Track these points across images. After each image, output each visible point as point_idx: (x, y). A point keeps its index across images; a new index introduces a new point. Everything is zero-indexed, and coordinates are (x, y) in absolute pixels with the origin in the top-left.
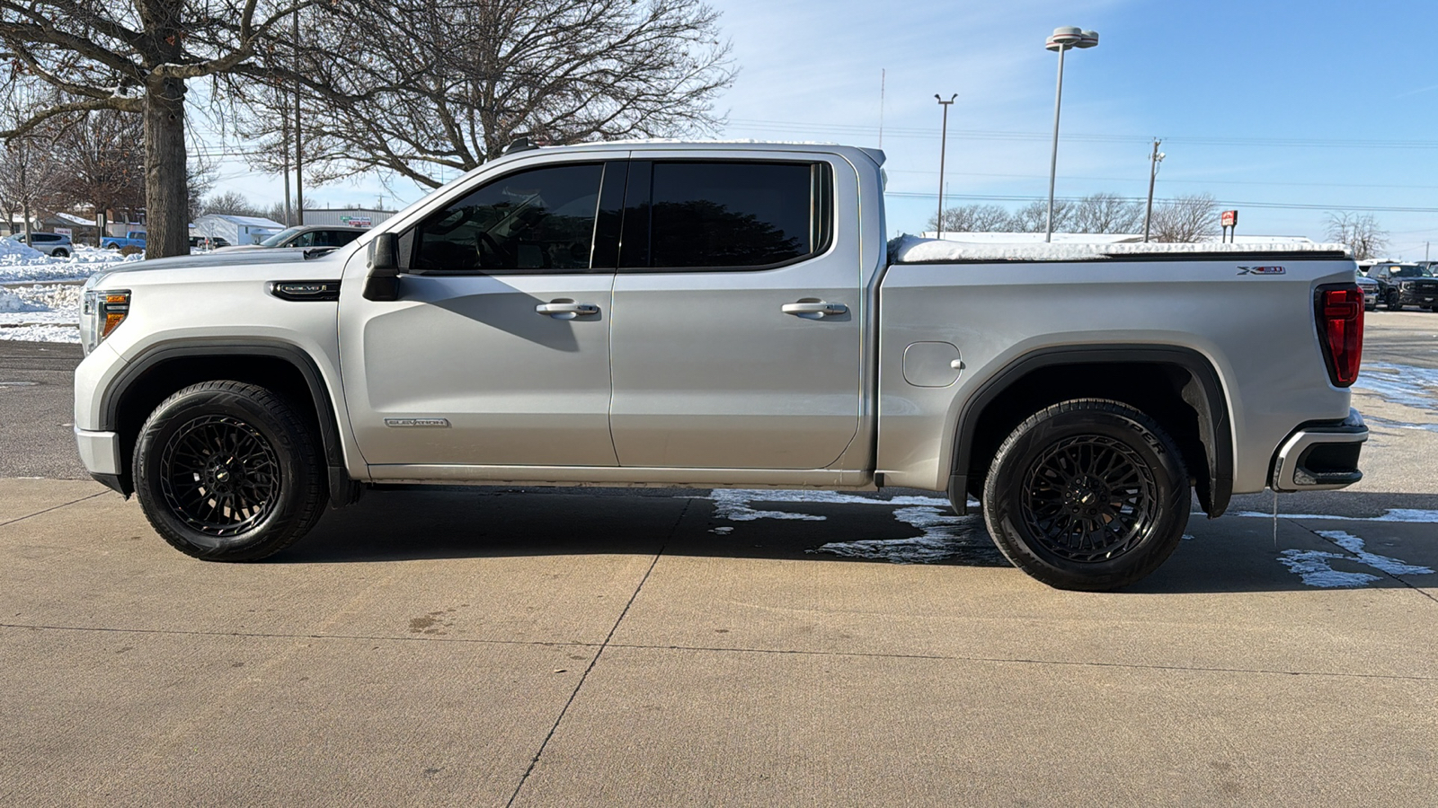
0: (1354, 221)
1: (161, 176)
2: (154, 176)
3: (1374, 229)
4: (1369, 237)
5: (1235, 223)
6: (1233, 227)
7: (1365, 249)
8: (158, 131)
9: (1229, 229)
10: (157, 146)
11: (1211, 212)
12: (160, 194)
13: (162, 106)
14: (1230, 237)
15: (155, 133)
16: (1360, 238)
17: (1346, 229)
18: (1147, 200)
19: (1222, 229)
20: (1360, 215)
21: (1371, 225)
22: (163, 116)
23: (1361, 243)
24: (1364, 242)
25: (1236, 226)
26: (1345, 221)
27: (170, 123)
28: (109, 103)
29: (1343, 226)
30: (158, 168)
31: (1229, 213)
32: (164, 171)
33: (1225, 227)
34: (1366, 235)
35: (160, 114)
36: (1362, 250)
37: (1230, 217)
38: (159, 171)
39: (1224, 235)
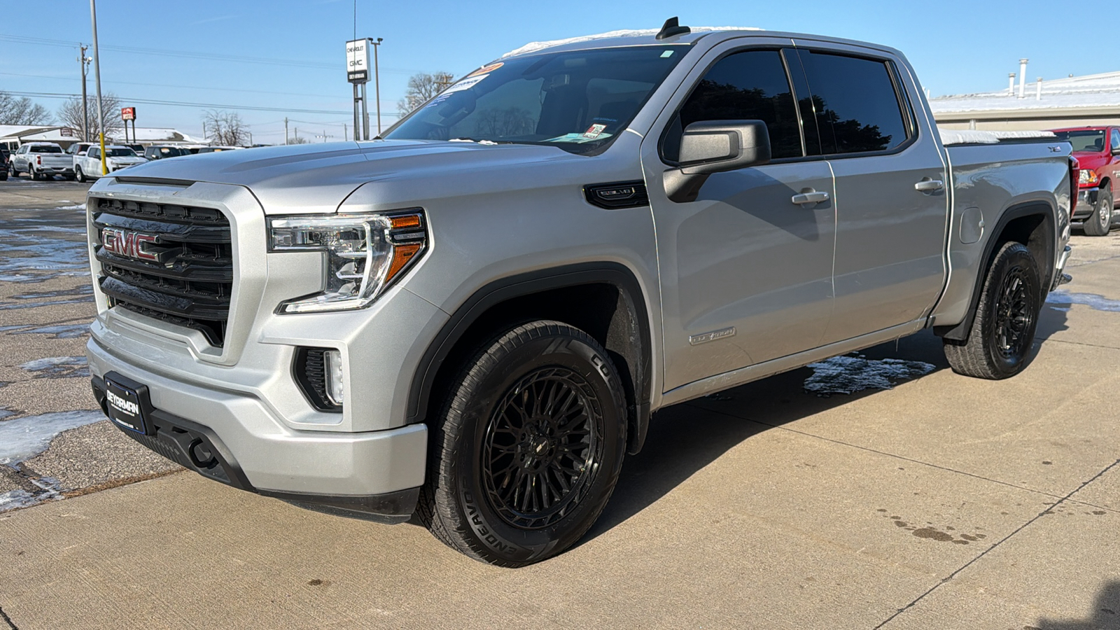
0: (224, 117)
3: (239, 123)
4: (237, 129)
5: (135, 118)
6: (133, 120)
7: (235, 138)
9: (130, 122)
11: (116, 108)
14: (132, 130)
16: (230, 130)
17: (219, 123)
18: (82, 97)
19: (124, 122)
20: (228, 113)
21: (236, 120)
23: (231, 134)
24: (233, 133)
25: (136, 121)
26: (217, 117)
29: (216, 121)
31: (128, 110)
33: (126, 121)
34: (234, 128)
36: (233, 139)
37: (129, 112)
39: (126, 128)
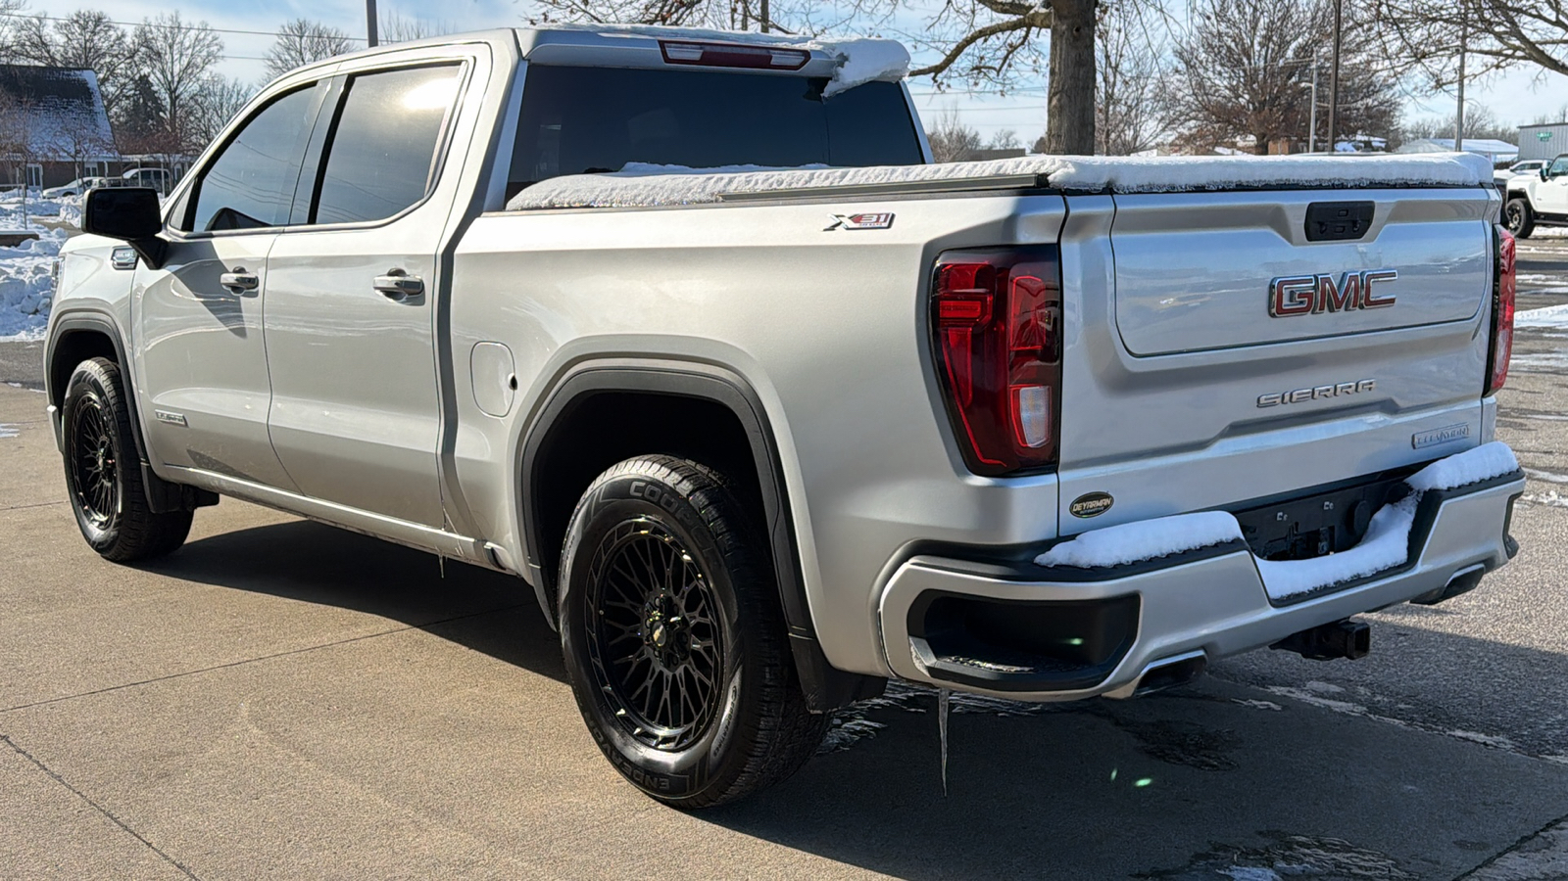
1: (1061, 107)
2: (1055, 106)
8: (1061, 49)
10: (1060, 69)
12: (1060, 128)
13: (1066, 18)
15: (1058, 52)
22: (1067, 29)
27: (1074, 37)
28: (1027, 21)
30: (1058, 96)
32: (1065, 100)
35: (1064, 27)
38: (1059, 100)
